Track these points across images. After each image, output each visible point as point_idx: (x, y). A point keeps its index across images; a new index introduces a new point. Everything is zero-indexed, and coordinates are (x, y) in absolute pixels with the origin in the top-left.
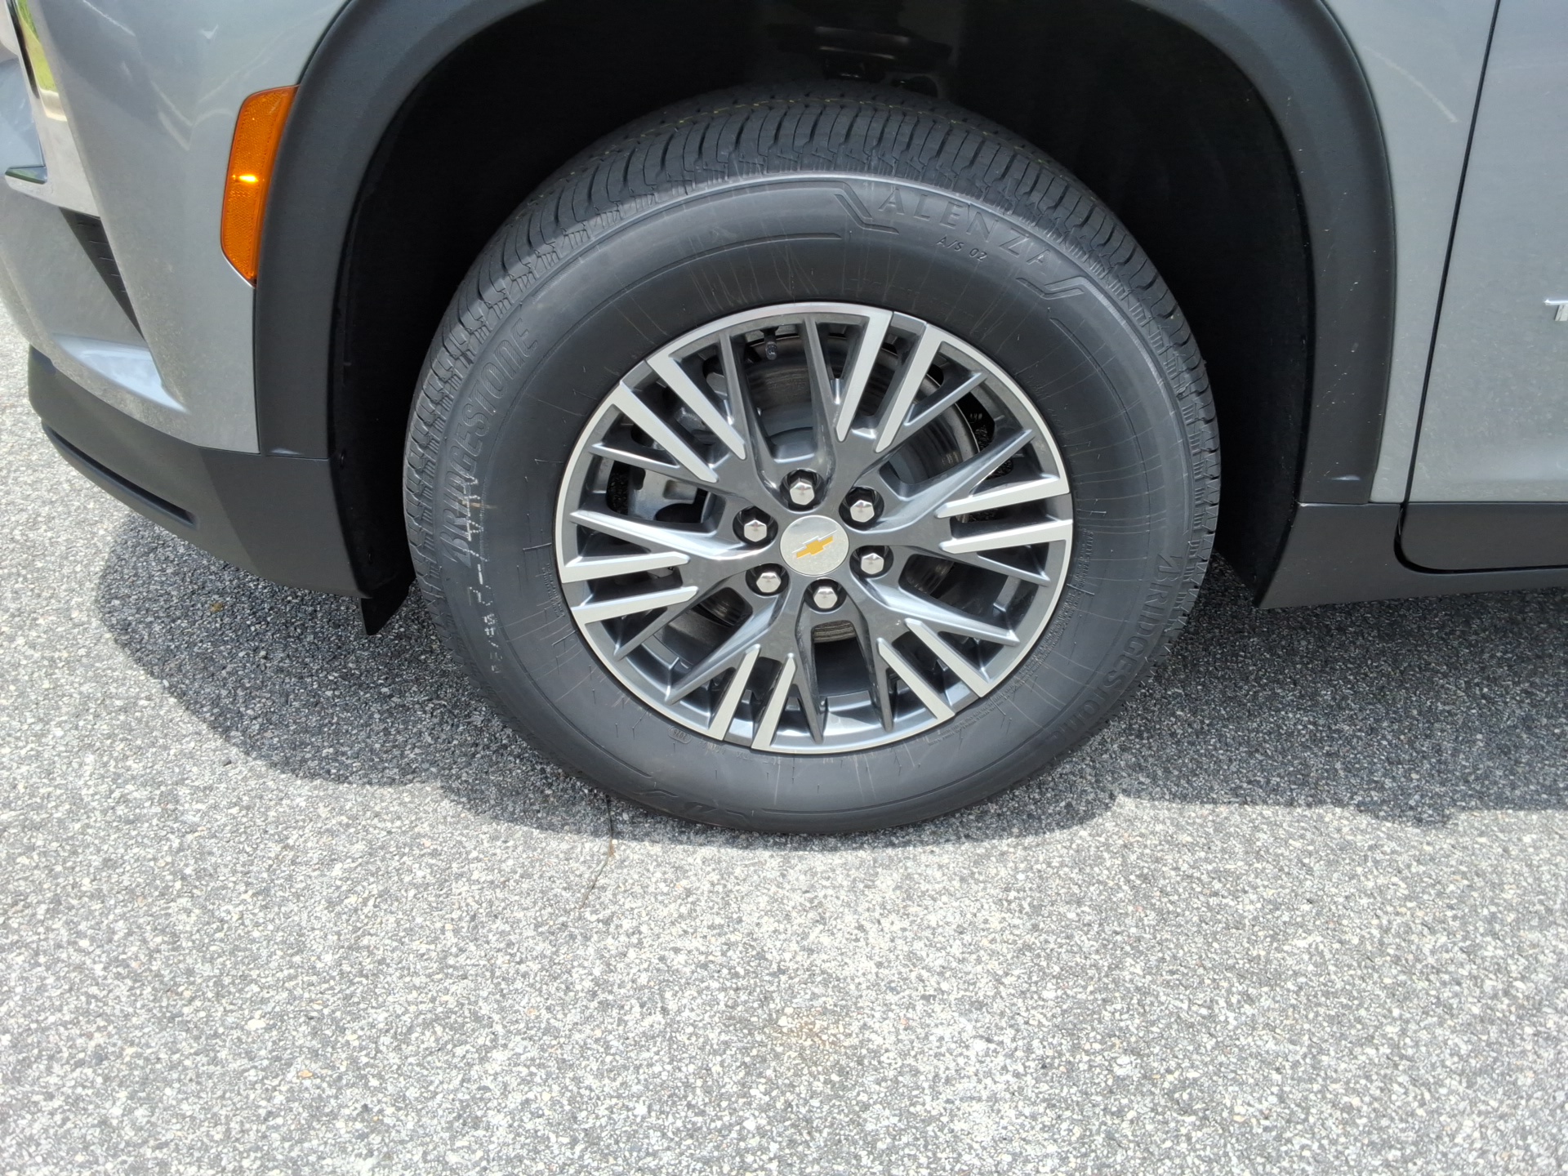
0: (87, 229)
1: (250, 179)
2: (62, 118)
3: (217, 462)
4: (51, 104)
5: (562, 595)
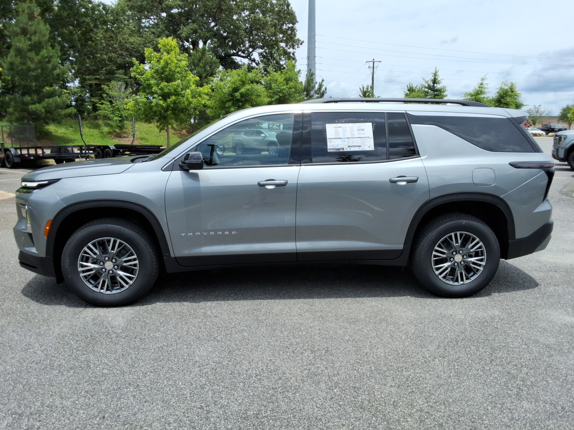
0: (30, 235)
1: (48, 228)
2: (30, 225)
3: (41, 259)
4: (29, 224)
5: (79, 273)
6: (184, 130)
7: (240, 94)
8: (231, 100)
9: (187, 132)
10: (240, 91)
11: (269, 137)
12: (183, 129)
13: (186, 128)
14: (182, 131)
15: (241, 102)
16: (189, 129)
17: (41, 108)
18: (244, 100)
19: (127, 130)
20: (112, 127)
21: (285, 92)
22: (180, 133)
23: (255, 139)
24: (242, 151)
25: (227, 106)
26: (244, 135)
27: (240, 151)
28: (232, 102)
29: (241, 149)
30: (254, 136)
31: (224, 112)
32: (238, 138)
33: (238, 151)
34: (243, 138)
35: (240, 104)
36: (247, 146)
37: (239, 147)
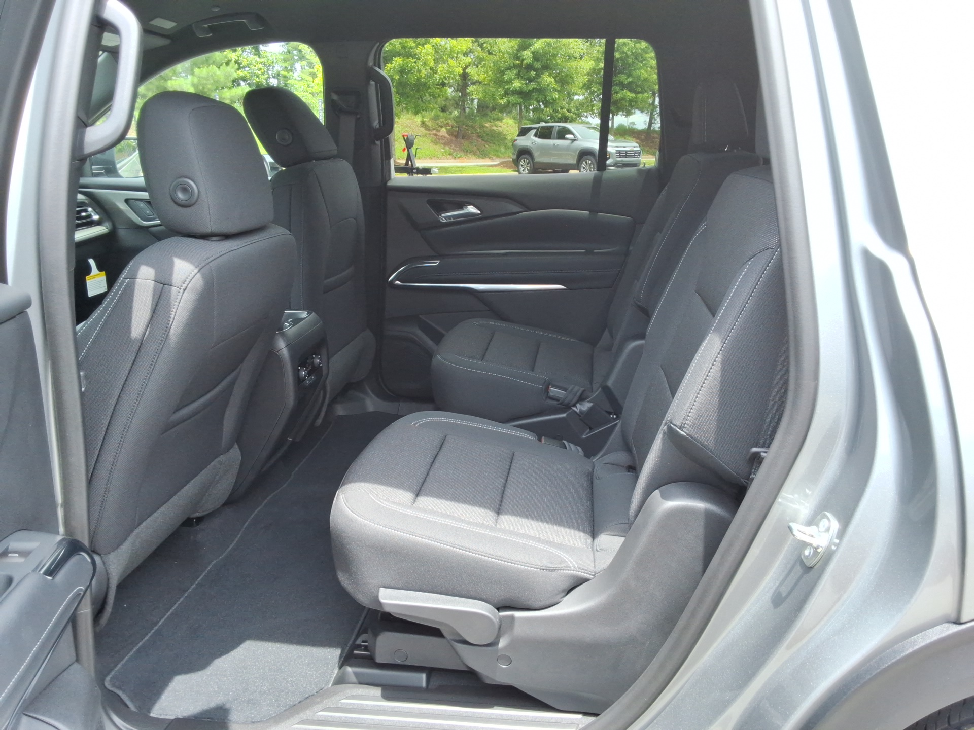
6: (444, 130)
7: (533, 53)
8: (515, 66)
9: (450, 133)
10: (532, 48)
11: (581, 140)
12: (442, 127)
15: (535, 70)
16: (453, 127)
18: (539, 67)
21: (625, 49)
22: (436, 135)
23: (554, 145)
24: (530, 168)
25: (506, 77)
26: (536, 135)
27: (527, 169)
28: (517, 71)
29: (529, 165)
30: (554, 139)
31: (501, 91)
32: (523, 142)
33: (523, 169)
34: (532, 143)
35: (533, 73)
36: (539, 158)
37: (524, 161)
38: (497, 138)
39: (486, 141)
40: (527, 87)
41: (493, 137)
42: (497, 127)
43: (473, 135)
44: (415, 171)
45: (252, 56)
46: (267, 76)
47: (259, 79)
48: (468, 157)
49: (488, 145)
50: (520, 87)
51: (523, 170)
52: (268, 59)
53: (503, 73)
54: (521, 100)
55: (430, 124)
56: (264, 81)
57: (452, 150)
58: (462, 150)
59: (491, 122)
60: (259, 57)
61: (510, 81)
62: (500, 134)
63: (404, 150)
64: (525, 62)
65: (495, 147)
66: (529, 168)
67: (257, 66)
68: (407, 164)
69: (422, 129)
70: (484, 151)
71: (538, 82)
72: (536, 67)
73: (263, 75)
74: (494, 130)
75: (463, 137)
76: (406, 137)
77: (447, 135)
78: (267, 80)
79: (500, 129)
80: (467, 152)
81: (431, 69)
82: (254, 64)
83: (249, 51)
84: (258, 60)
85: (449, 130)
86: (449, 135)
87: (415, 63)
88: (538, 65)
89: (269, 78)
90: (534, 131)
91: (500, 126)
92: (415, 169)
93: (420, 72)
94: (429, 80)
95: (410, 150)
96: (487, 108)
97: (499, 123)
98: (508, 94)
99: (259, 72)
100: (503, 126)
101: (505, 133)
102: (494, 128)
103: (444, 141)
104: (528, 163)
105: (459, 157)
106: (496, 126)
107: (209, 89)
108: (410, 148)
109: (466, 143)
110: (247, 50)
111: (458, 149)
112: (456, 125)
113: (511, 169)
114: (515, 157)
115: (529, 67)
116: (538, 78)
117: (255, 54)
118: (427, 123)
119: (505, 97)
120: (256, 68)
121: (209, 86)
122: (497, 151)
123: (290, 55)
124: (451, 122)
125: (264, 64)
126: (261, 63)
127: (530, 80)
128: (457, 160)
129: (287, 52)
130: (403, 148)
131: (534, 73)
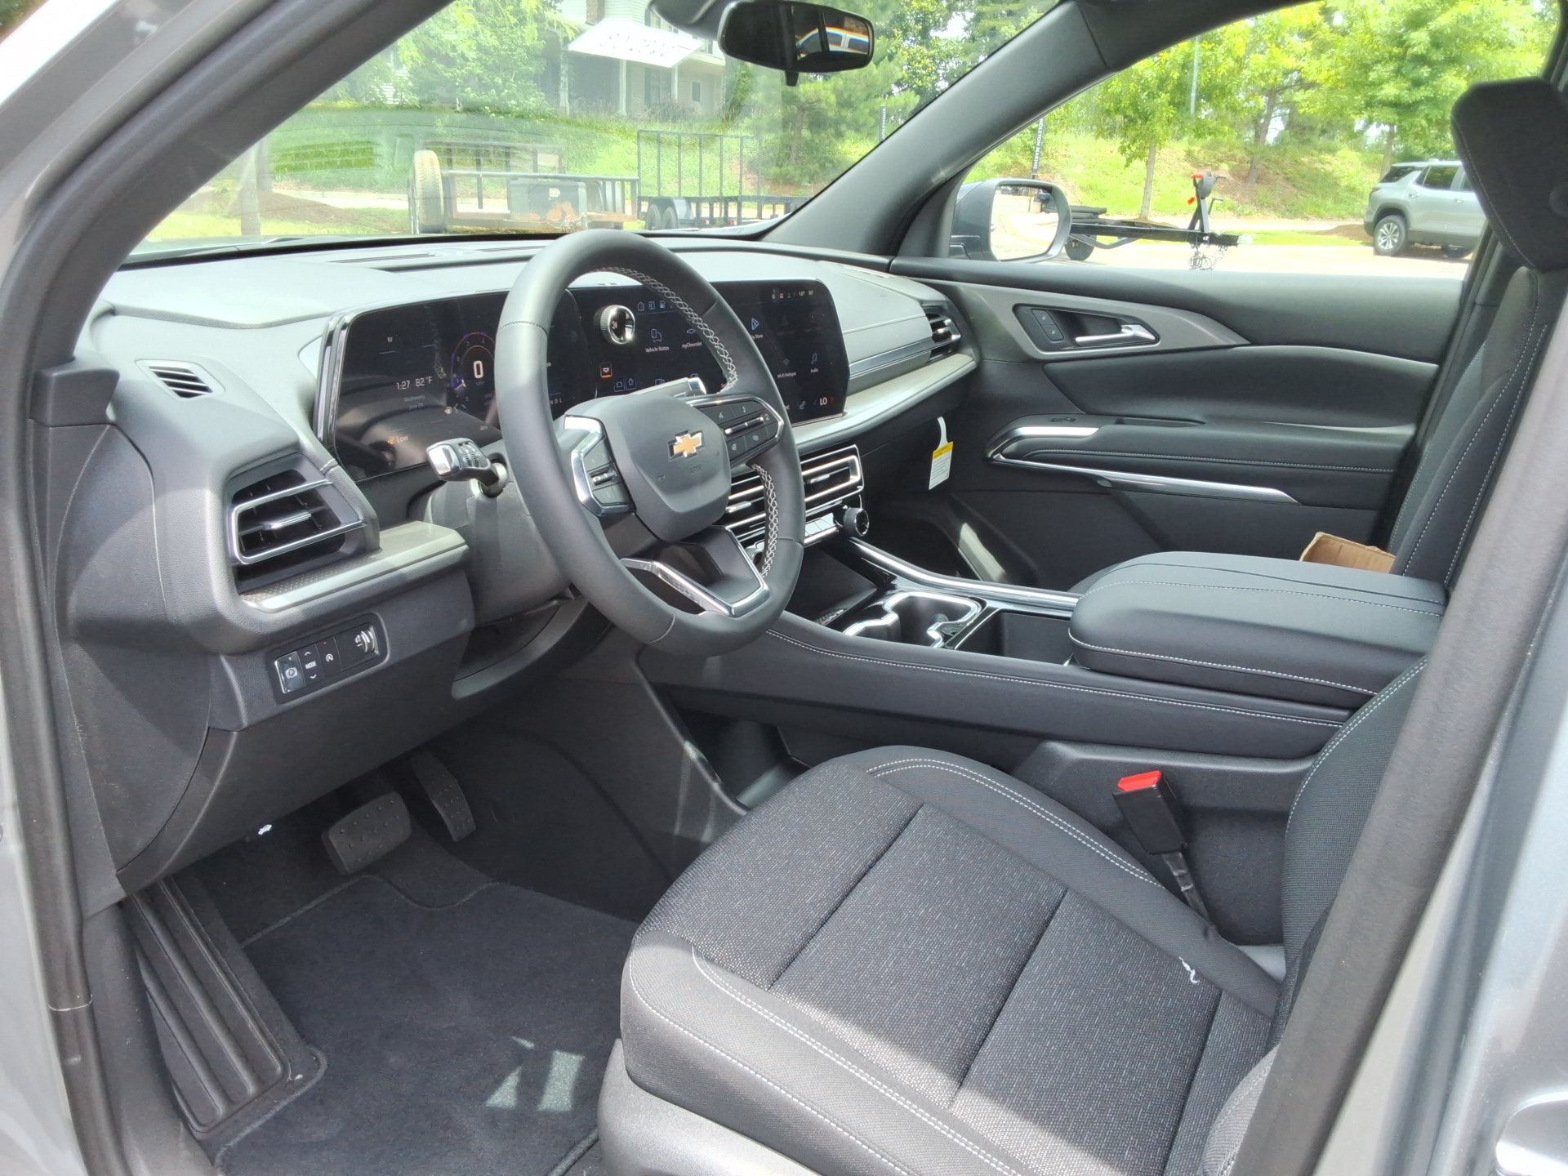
6: (1225, 167)
8: (1392, 57)
9: (1234, 172)
10: (1432, 25)
12: (1222, 161)
13: (1233, 158)
14: (1217, 169)
15: (1430, 64)
16: (1241, 160)
17: (829, 93)
19: (1051, 162)
20: (1012, 151)
23: (1456, 200)
24: (1399, 239)
25: (1373, 76)
26: (1419, 182)
27: (1392, 241)
28: (1396, 64)
29: (1397, 235)
30: (1456, 189)
31: (1359, 99)
32: (1393, 193)
33: (1383, 241)
34: (1410, 195)
35: (1425, 71)
36: (1419, 222)
37: (1389, 227)
38: (1322, 186)
39: (1300, 189)
40: (1409, 96)
41: (1314, 181)
42: (1323, 164)
43: (1276, 177)
44: (1206, 238)
45: (916, 47)
46: (934, 78)
47: (922, 82)
48: (1263, 214)
49: (1302, 195)
50: (1396, 96)
51: (1385, 244)
52: (941, 51)
53: (1366, 68)
54: (1397, 118)
55: (1201, 156)
56: (930, 85)
57: (1236, 202)
58: (1253, 202)
59: (1312, 155)
60: (928, 47)
61: (1378, 84)
62: (1327, 175)
63: (1191, 201)
64: (1411, 51)
65: (1315, 199)
66: (1396, 241)
67: (923, 62)
68: (1192, 226)
69: (1187, 165)
70: (1293, 205)
71: (1433, 86)
72: (1434, 58)
73: (929, 75)
74: (1316, 169)
75: (1259, 180)
76: (1198, 180)
77: (1228, 176)
78: (933, 85)
79: (1328, 168)
80: (1261, 205)
81: (1238, 60)
82: (919, 58)
83: (914, 39)
84: (925, 50)
85: (1234, 167)
86: (1233, 175)
87: (1212, 50)
88: (1437, 56)
89: (937, 80)
90: (1416, 175)
91: (1329, 163)
92: (1206, 235)
93: (1217, 65)
94: (1232, 81)
95: (1202, 201)
96: (1312, 129)
97: (1328, 157)
98: (1372, 107)
99: (924, 72)
100: (1335, 162)
101: (1336, 174)
102: (1318, 166)
103: (1223, 186)
104: (1396, 231)
105: (1247, 215)
106: (1320, 161)
107: (857, 98)
108: (1203, 198)
109: (1262, 190)
110: (910, 38)
111: (1247, 200)
112: (1248, 159)
113: (1357, 240)
114: (1371, 219)
115: (1421, 60)
116: (1433, 80)
117: (921, 44)
118: (1196, 154)
119: (1366, 111)
120: (921, 66)
121: (859, 94)
122: (1318, 206)
123: (976, 43)
124: (1240, 154)
125: (934, 60)
126: (929, 57)
127: (1417, 83)
128: (1242, 219)
129: (970, 39)
130: (1189, 198)
131: (1429, 70)
